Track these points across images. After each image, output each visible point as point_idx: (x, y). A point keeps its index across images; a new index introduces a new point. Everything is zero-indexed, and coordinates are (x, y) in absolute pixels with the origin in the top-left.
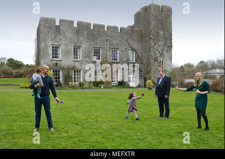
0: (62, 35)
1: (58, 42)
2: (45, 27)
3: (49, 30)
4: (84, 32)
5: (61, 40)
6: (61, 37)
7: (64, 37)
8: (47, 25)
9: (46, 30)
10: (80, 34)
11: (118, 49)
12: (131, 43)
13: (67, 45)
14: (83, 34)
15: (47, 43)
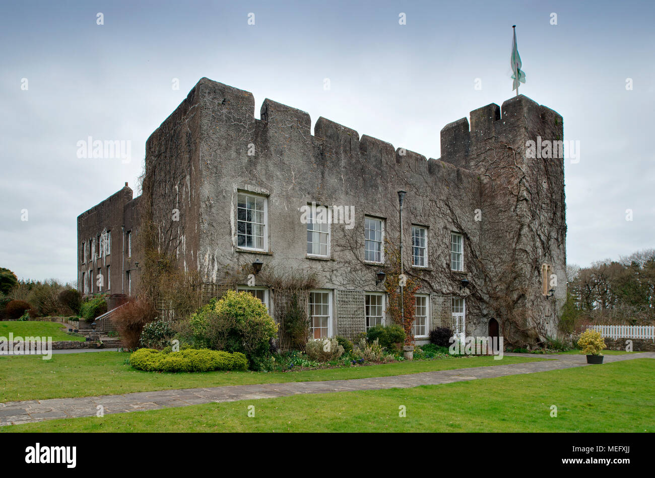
0: (275, 158)
1: (261, 184)
2: (216, 119)
3: (232, 133)
4: (339, 159)
5: (270, 177)
6: (271, 168)
7: (281, 165)
8: (224, 111)
9: (222, 130)
10: (329, 164)
11: (428, 227)
12: (458, 211)
13: (288, 198)
14: (336, 164)
15: (222, 183)
